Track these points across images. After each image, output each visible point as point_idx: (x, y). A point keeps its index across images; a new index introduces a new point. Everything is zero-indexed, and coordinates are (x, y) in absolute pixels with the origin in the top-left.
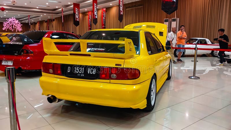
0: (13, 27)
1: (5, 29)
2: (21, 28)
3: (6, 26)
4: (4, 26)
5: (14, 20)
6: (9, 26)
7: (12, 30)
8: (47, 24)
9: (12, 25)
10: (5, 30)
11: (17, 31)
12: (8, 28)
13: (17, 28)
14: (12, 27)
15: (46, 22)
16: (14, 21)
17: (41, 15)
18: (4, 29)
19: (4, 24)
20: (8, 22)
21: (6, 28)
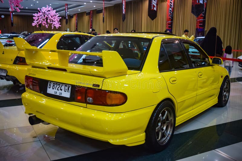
0: (49, 21)
1: (36, 24)
2: (60, 23)
3: (38, 19)
4: (34, 20)
5: (49, 9)
6: (42, 20)
7: (46, 26)
8: (89, 17)
9: (47, 19)
10: (36, 26)
11: (53, 28)
12: (41, 22)
13: (54, 23)
14: (47, 22)
15: (88, 14)
16: (49, 12)
17: (85, 3)
18: (34, 24)
19: (34, 16)
20: (41, 14)
21: (38, 23)
